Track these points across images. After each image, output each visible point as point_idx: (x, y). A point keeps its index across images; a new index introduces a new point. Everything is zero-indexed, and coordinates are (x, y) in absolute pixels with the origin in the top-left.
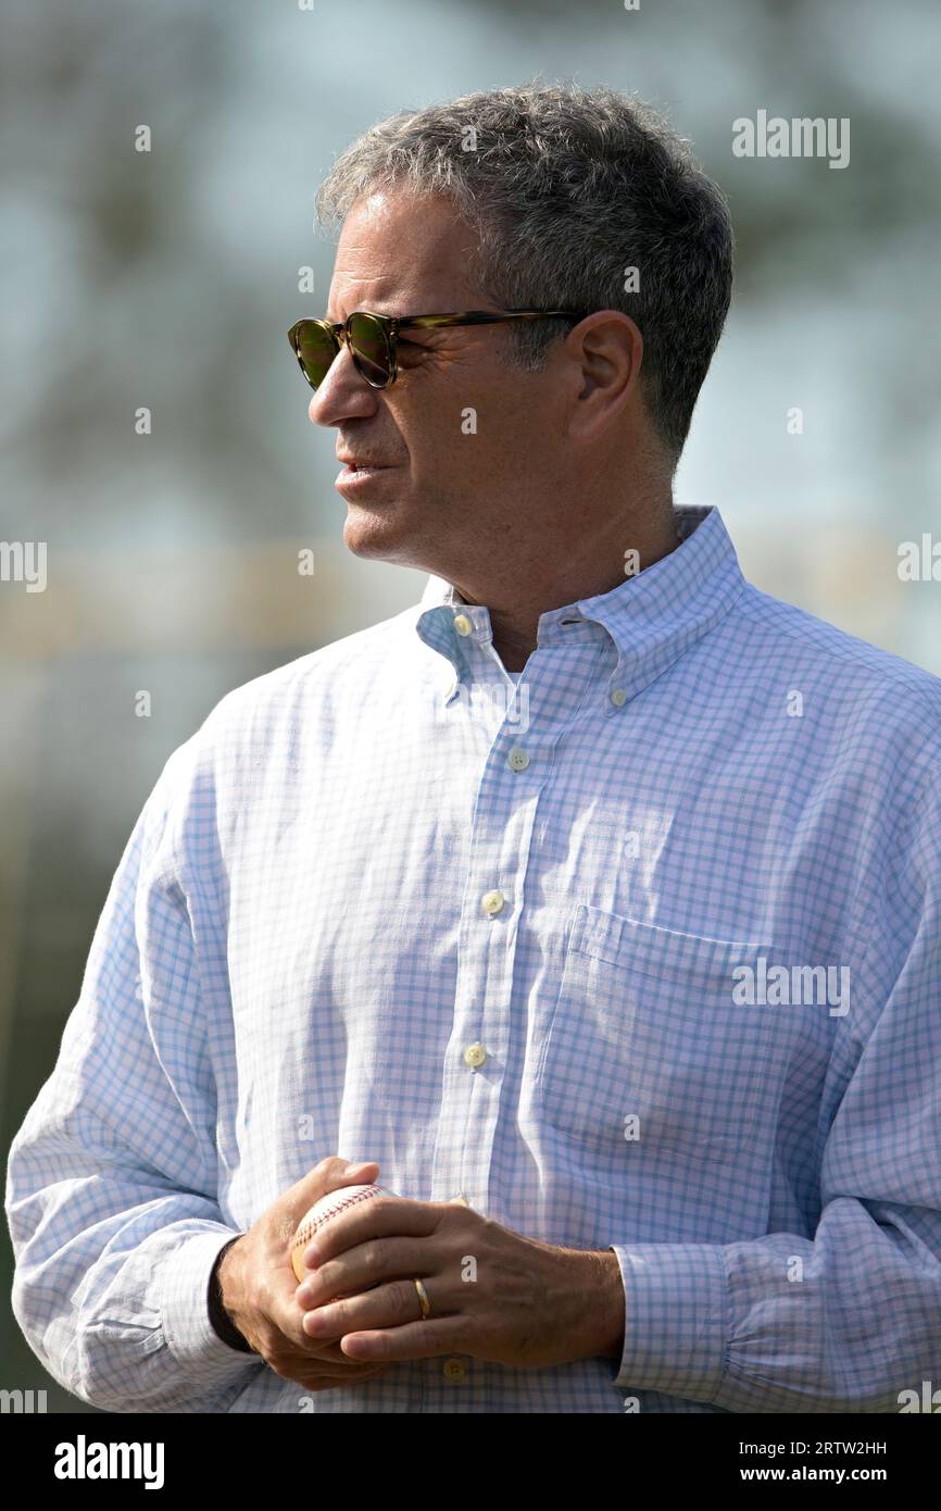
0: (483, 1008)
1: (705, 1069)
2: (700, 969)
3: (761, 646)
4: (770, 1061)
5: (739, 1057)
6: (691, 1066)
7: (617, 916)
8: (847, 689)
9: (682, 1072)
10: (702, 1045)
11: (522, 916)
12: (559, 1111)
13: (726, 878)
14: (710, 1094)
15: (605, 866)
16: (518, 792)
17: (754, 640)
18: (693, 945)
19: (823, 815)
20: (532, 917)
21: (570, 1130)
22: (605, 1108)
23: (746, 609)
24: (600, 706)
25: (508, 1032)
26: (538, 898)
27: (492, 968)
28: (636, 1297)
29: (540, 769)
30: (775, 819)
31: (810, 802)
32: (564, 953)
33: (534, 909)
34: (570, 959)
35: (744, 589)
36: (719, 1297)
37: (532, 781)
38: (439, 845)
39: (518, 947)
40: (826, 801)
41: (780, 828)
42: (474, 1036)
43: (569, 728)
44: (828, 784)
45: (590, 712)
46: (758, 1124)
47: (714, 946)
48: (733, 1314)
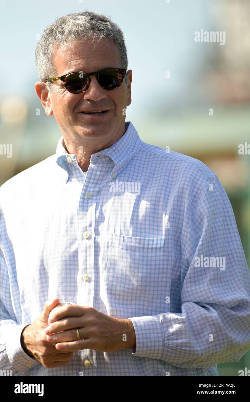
0: (86, 264)
1: (151, 273)
2: (146, 246)
3: (150, 158)
4: (167, 269)
5: (159, 269)
6: (147, 273)
7: (121, 235)
8: (176, 167)
9: (144, 275)
10: (149, 267)
11: (95, 238)
12: (111, 290)
13: (150, 220)
14: (152, 280)
15: (116, 222)
16: (89, 204)
17: (148, 157)
18: (143, 240)
19: (174, 201)
20: (98, 238)
21: (115, 295)
22: (124, 288)
23: (144, 149)
24: (109, 178)
25: (94, 270)
26: (99, 233)
27: (88, 253)
28: (137, 328)
29: (95, 198)
30: (161, 203)
31: (170, 198)
32: (108, 247)
33: (98, 236)
34: (110, 248)
35: (142, 143)
36: (159, 326)
37: (93, 201)
38: (69, 221)
39: (95, 247)
40: (174, 197)
41: (163, 206)
42: (85, 272)
43: (101, 185)
44: (174, 192)
45: (106, 181)
46: (166, 286)
47: (149, 240)
48: (164, 330)
